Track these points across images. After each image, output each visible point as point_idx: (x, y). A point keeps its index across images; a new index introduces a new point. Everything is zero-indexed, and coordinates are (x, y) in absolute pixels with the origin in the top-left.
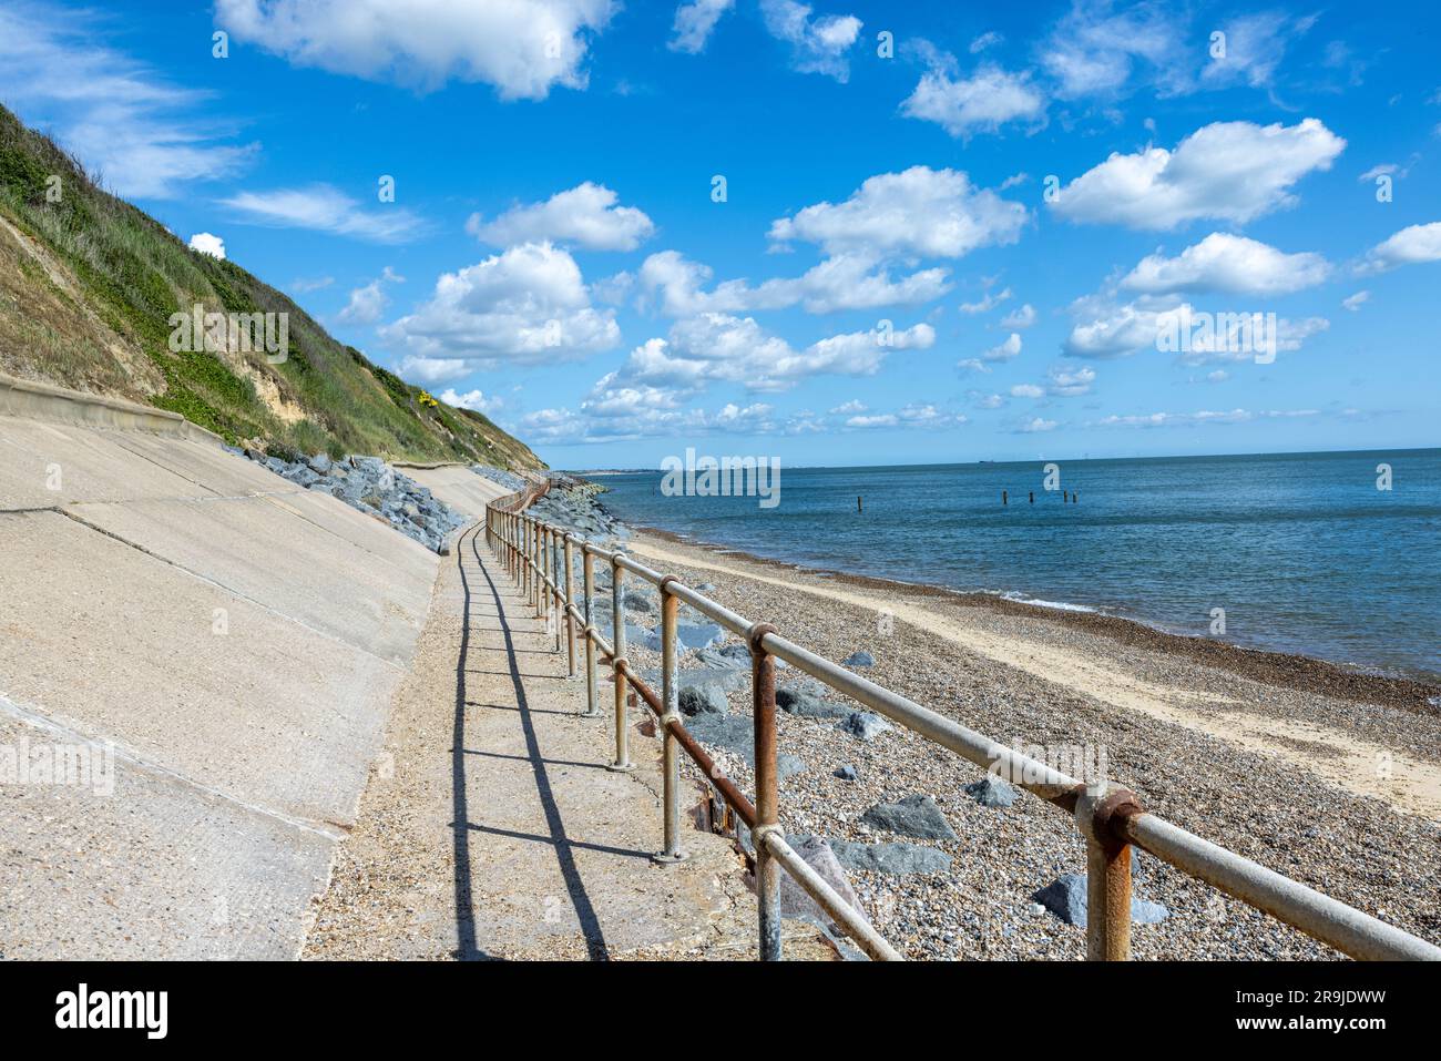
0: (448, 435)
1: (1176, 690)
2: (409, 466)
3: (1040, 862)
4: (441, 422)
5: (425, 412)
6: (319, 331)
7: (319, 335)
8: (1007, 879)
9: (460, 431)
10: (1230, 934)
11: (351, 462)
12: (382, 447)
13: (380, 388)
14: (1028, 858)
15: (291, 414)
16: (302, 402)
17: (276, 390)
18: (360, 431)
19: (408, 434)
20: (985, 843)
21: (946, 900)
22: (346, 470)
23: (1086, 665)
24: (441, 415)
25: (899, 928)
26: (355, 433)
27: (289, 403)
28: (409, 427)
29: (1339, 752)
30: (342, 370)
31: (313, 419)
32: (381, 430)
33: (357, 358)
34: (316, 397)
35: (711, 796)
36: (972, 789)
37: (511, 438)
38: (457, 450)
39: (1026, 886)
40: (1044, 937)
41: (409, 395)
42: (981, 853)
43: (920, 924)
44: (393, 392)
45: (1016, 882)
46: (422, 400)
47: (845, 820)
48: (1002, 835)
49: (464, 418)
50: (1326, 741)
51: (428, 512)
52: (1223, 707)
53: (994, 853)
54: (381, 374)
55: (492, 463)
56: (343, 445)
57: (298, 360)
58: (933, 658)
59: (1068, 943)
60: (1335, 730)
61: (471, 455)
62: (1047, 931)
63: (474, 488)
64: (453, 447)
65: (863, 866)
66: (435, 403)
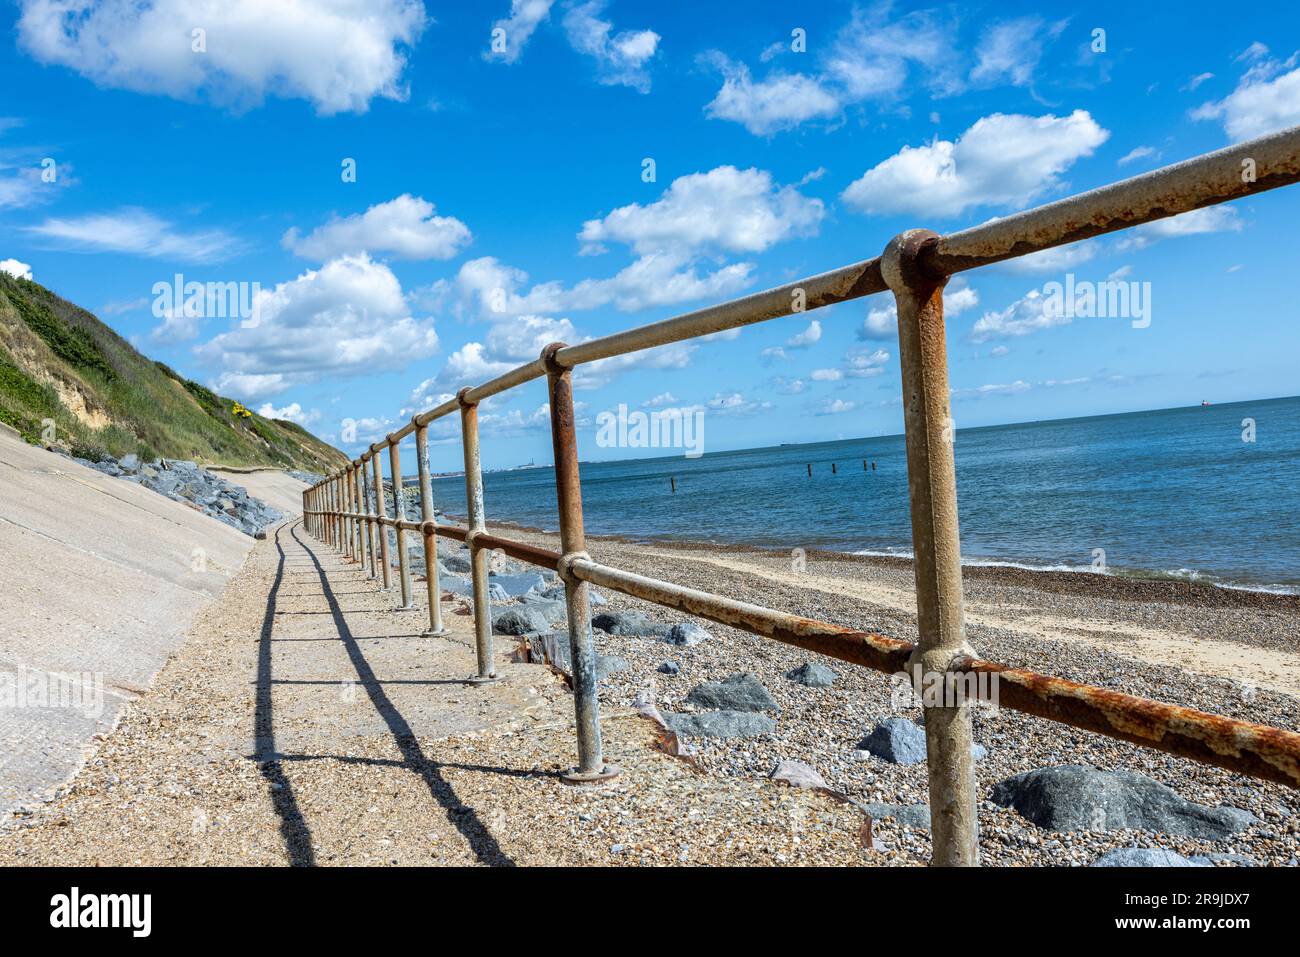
0: (263, 444)
1: (979, 603)
2: (224, 469)
3: (861, 720)
4: (256, 432)
5: (239, 424)
6: (126, 346)
7: (125, 349)
8: (831, 735)
9: (276, 440)
10: (1046, 761)
11: (162, 464)
12: (195, 452)
13: (191, 399)
14: (850, 718)
15: (97, 422)
16: (108, 410)
17: (81, 399)
18: (171, 437)
19: (221, 440)
20: (808, 710)
21: (772, 750)
22: (158, 469)
23: (894, 591)
24: (258, 427)
25: (727, 773)
26: (166, 439)
27: (95, 412)
28: (222, 435)
29: (1131, 637)
30: (150, 381)
31: (122, 425)
32: (192, 436)
33: (168, 372)
34: (124, 404)
35: (528, 647)
36: (792, 674)
37: (329, 446)
38: (273, 457)
39: (849, 740)
40: (870, 774)
41: (221, 407)
42: (805, 718)
43: (748, 770)
44: (205, 404)
45: (840, 737)
46: (235, 411)
47: (670, 702)
48: (824, 703)
49: (279, 428)
50: (1118, 631)
51: (245, 506)
52: (1022, 613)
53: (817, 716)
54: (191, 387)
55: (310, 470)
56: (153, 450)
57: (103, 369)
58: (749, 589)
59: (893, 776)
60: (1126, 623)
61: (289, 462)
62: (873, 770)
63: (292, 490)
64: (269, 455)
65: (689, 733)
66: (248, 414)
